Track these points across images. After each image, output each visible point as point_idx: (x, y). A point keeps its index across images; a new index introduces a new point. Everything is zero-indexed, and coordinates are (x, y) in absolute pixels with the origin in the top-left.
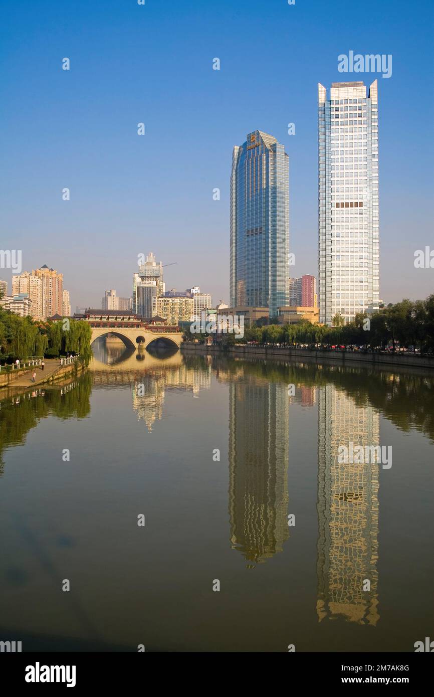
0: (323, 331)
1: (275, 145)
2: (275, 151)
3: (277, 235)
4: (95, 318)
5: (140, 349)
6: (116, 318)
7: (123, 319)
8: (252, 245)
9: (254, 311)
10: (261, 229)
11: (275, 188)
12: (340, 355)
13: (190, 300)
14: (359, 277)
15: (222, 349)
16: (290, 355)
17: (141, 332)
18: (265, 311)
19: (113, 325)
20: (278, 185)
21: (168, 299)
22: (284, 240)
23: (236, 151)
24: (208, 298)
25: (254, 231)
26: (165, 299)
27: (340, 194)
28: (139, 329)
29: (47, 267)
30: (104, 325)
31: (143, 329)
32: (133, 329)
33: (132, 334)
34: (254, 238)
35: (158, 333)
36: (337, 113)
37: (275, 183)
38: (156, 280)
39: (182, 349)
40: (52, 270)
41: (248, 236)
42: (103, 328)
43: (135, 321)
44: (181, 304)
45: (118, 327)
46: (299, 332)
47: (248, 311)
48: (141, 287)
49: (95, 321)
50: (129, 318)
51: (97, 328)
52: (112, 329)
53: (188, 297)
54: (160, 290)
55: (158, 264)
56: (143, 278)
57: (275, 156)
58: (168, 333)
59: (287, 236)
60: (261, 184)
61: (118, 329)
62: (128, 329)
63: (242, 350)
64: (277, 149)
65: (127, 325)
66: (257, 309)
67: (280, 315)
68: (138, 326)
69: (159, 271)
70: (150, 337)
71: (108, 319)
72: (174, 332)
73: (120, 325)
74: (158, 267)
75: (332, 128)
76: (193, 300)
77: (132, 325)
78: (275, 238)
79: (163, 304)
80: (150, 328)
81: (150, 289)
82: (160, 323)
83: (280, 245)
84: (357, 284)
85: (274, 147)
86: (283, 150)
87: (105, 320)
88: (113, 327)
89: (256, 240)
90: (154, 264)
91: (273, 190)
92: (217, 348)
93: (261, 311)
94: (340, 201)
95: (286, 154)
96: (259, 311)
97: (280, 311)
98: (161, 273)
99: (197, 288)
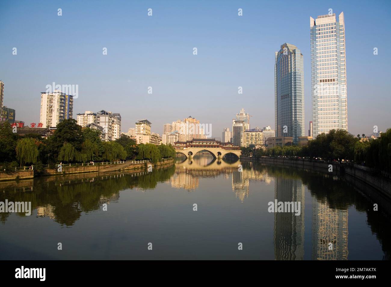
0: (297, 149)
1: (295, 50)
2: (295, 53)
3: (297, 98)
4: (196, 143)
5: (219, 158)
6: (207, 143)
7: (210, 143)
8: (284, 104)
9: (284, 139)
10: (288, 95)
11: (295, 73)
12: (302, 162)
13: (261, 133)
14: (333, 120)
15: (257, 159)
16: (283, 162)
17: (220, 150)
18: (290, 139)
19: (205, 146)
20: (297, 71)
21: (249, 133)
22: (301, 101)
23: (277, 54)
24: (273, 132)
25: (285, 96)
26: (248, 133)
27: (322, 75)
28: (218, 148)
29: (191, 117)
30: (201, 146)
31: (221, 148)
32: (215, 148)
33: (215, 151)
34: (285, 100)
35: (228, 150)
36: (319, 32)
37: (295, 70)
38: (243, 123)
39: (241, 159)
40: (194, 118)
41: (282, 99)
42: (200, 148)
43: (216, 144)
44: (256, 135)
45: (208, 147)
46: (287, 150)
47: (281, 139)
48: (235, 127)
49: (196, 144)
50: (214, 143)
51: (197, 148)
52: (205, 148)
53: (259, 132)
54: (245, 128)
55: (246, 114)
56: (236, 122)
57: (295, 55)
58: (233, 150)
59: (303, 99)
60: (288, 71)
61: (207, 148)
62: (212, 148)
63: (264, 159)
64: (296, 52)
65: (212, 146)
66: (286, 138)
67: (299, 141)
68: (218, 147)
69: (247, 118)
70: (224, 152)
71: (203, 143)
72: (237, 150)
73: (209, 146)
74: (246, 116)
75: (317, 40)
76: (262, 133)
77: (215, 147)
78: (295, 100)
79: (246, 135)
80: (224, 148)
81: (240, 128)
82: (230, 145)
83: (299, 103)
84: (332, 124)
85: (294, 51)
86: (300, 53)
87: (201, 144)
88: (205, 147)
89: (286, 101)
90: (244, 114)
91: (295, 74)
92: (254, 159)
93: (288, 139)
94: (322, 79)
95: (301, 54)
96: (287, 139)
97: (299, 139)
98: (248, 119)
99: (269, 127)
